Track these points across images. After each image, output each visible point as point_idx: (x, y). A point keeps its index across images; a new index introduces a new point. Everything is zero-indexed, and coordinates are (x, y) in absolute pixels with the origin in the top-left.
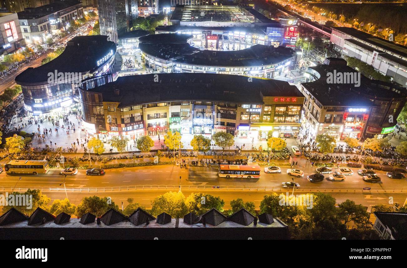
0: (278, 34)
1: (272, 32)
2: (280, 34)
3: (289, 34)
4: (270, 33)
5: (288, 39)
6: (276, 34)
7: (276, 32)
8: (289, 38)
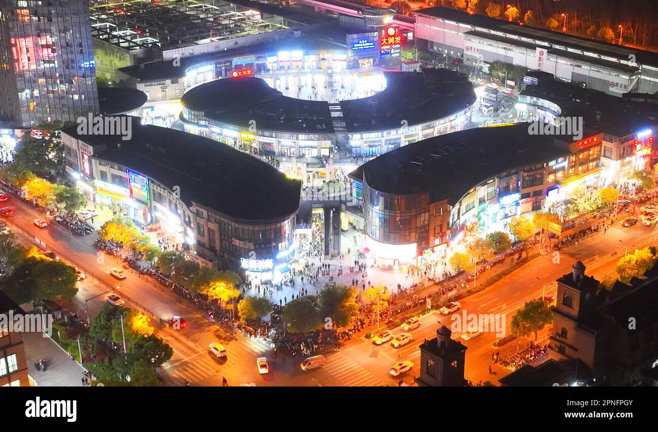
0: (368, 44)
1: (359, 43)
2: (372, 44)
3: (387, 41)
4: (355, 45)
5: (388, 49)
6: (366, 44)
7: (366, 41)
8: (389, 47)
